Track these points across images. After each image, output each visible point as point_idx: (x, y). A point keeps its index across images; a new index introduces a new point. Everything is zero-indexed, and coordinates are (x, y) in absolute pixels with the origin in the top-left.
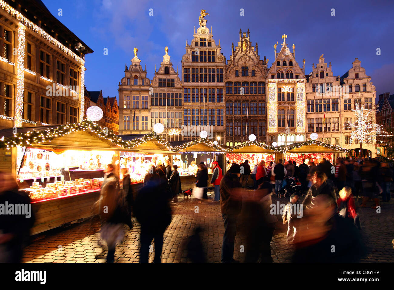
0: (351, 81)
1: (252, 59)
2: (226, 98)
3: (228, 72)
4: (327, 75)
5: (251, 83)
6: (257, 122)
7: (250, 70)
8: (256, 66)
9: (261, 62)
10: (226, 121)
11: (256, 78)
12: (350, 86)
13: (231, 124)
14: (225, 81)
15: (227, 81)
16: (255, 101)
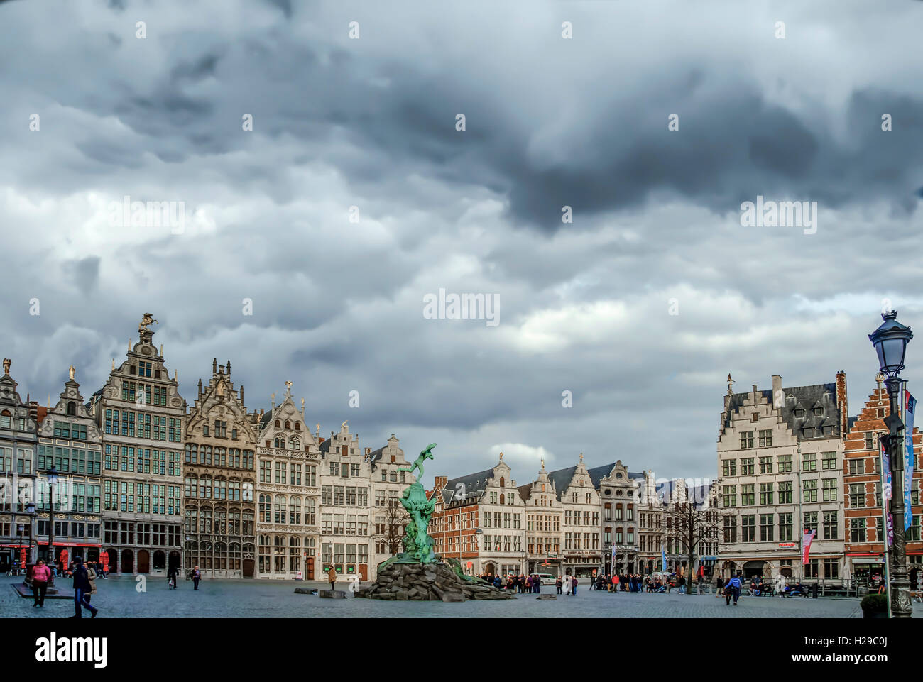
0: (384, 466)
1: (234, 412)
2: (184, 469)
3: (190, 427)
4: (352, 452)
5: (231, 449)
6: (240, 514)
7: (230, 427)
8: (239, 424)
9: (249, 418)
10: (186, 507)
11: (239, 443)
12: (384, 473)
13: (194, 514)
14: (185, 442)
15: (188, 441)
16: (238, 479)
